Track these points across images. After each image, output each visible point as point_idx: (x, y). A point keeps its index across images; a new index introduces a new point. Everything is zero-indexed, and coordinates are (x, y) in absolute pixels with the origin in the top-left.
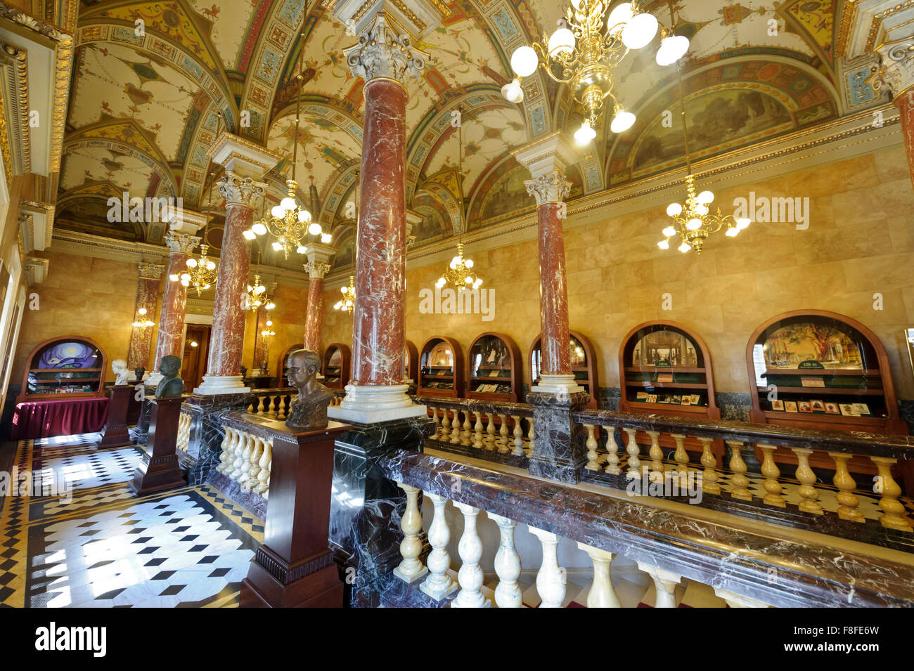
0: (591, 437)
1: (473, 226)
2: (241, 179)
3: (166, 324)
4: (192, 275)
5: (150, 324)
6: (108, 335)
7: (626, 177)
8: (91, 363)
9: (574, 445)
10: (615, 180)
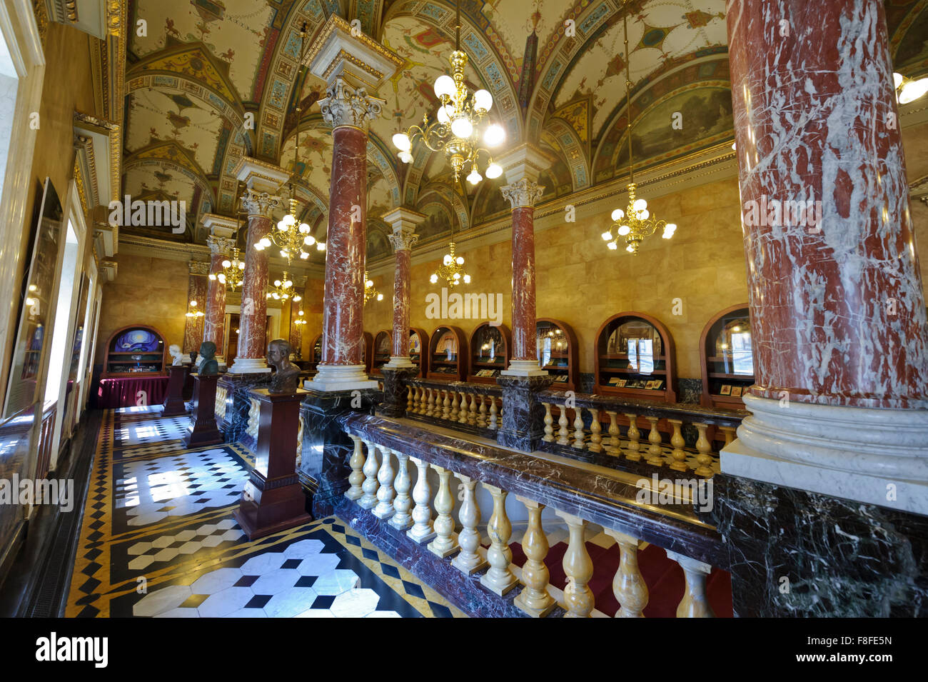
0: (548, 414)
1: (477, 222)
2: (259, 195)
3: (211, 315)
4: (227, 275)
5: (200, 314)
6: (168, 324)
7: (610, 174)
8: (155, 346)
9: (533, 421)
10: (601, 177)
